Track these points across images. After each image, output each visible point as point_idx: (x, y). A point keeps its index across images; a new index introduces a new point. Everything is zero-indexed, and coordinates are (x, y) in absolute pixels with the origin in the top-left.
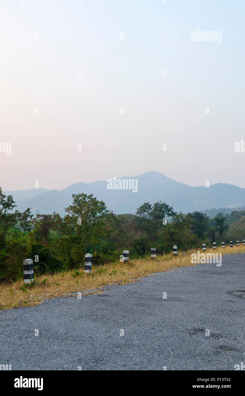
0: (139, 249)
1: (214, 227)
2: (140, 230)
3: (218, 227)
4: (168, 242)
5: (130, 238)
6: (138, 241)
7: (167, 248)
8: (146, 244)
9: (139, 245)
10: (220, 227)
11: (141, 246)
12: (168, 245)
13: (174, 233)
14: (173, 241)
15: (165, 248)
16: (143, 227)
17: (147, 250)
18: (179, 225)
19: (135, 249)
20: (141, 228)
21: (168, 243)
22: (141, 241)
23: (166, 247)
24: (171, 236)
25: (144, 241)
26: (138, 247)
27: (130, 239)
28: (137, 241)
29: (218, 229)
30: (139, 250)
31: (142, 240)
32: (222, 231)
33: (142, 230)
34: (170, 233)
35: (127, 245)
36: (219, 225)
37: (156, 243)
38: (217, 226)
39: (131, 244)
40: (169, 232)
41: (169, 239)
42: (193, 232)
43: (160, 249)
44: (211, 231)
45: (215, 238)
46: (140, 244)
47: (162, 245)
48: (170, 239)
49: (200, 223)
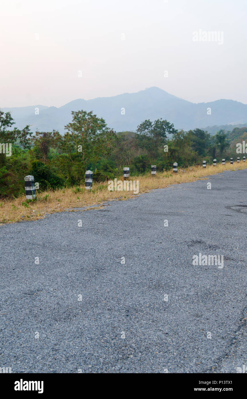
0: (139, 167)
1: (215, 145)
2: (140, 148)
3: (219, 144)
4: (168, 160)
5: (131, 155)
6: (139, 158)
7: (167, 166)
8: (146, 162)
9: (139, 163)
10: (221, 144)
11: (141, 164)
12: (169, 163)
13: (174, 151)
14: (173, 158)
15: (165, 165)
16: (144, 145)
17: (148, 168)
18: (180, 143)
19: (135, 166)
20: (141, 145)
21: (169, 161)
22: (141, 159)
23: (166, 164)
24: (171, 154)
25: (144, 159)
26: (138, 164)
27: (131, 157)
28: (137, 159)
29: (218, 146)
30: (139, 168)
31: (143, 158)
32: (222, 148)
33: (142, 147)
34: (171, 150)
35: (127, 163)
36: (220, 142)
37: (156, 161)
38: (218, 143)
39: (132, 162)
41: (169, 157)
42: (193, 150)
43: (161, 166)
44: (211, 148)
45: (216, 156)
46: (140, 161)
47: (162, 162)
48: (171, 156)
49: (201, 140)
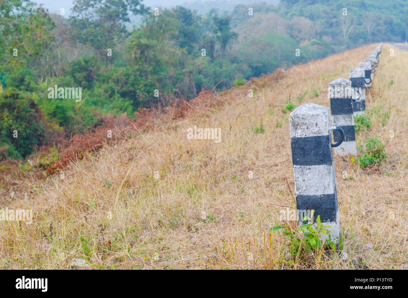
0: (80, 79)
1: (210, 35)
2: (80, 42)
3: (219, 34)
4: (136, 65)
5: (61, 58)
6: (78, 63)
7: (135, 76)
8: (93, 70)
9: (80, 72)
10: (222, 34)
11: (84, 73)
12: (138, 70)
13: (147, 47)
14: (146, 61)
15: (131, 74)
16: (87, 37)
17: (97, 80)
18: (156, 32)
19: (73, 78)
20: (82, 38)
21: (138, 66)
22: (83, 63)
23: (134, 73)
24: (142, 53)
25: (89, 64)
26: (78, 75)
27: (61, 61)
28: (76, 65)
29: (218, 37)
30: (81, 82)
31: (86, 62)
32: (225, 41)
33: (84, 41)
34: (141, 46)
35: (55, 72)
36: (221, 29)
37: (113, 67)
38: (217, 33)
39: (63, 70)
40: (139, 46)
41: (138, 59)
42: (176, 45)
43: (123, 77)
44: (207, 42)
45: (215, 55)
46: (82, 69)
47: (125, 70)
48: (141, 58)
49: (186, 27)
